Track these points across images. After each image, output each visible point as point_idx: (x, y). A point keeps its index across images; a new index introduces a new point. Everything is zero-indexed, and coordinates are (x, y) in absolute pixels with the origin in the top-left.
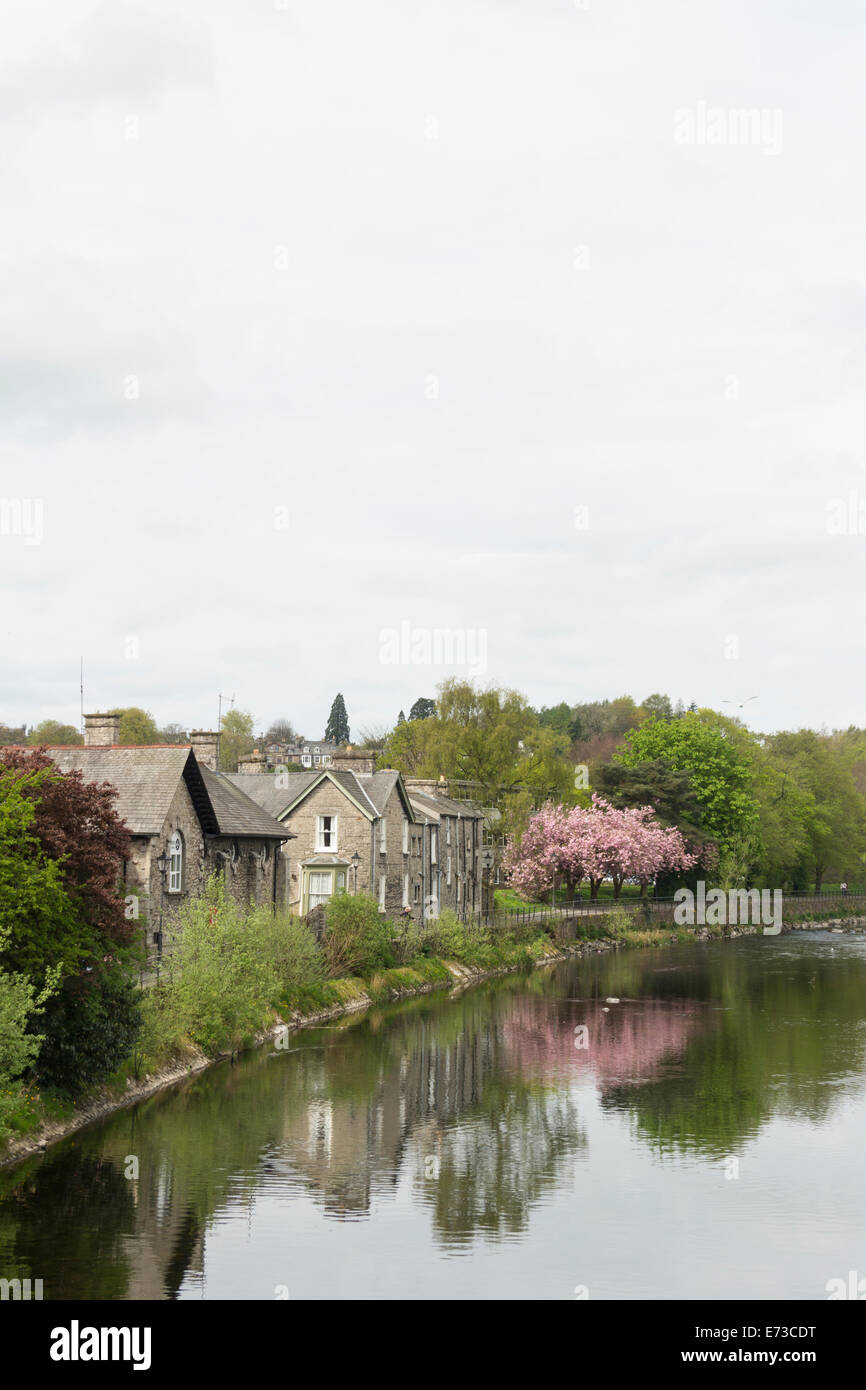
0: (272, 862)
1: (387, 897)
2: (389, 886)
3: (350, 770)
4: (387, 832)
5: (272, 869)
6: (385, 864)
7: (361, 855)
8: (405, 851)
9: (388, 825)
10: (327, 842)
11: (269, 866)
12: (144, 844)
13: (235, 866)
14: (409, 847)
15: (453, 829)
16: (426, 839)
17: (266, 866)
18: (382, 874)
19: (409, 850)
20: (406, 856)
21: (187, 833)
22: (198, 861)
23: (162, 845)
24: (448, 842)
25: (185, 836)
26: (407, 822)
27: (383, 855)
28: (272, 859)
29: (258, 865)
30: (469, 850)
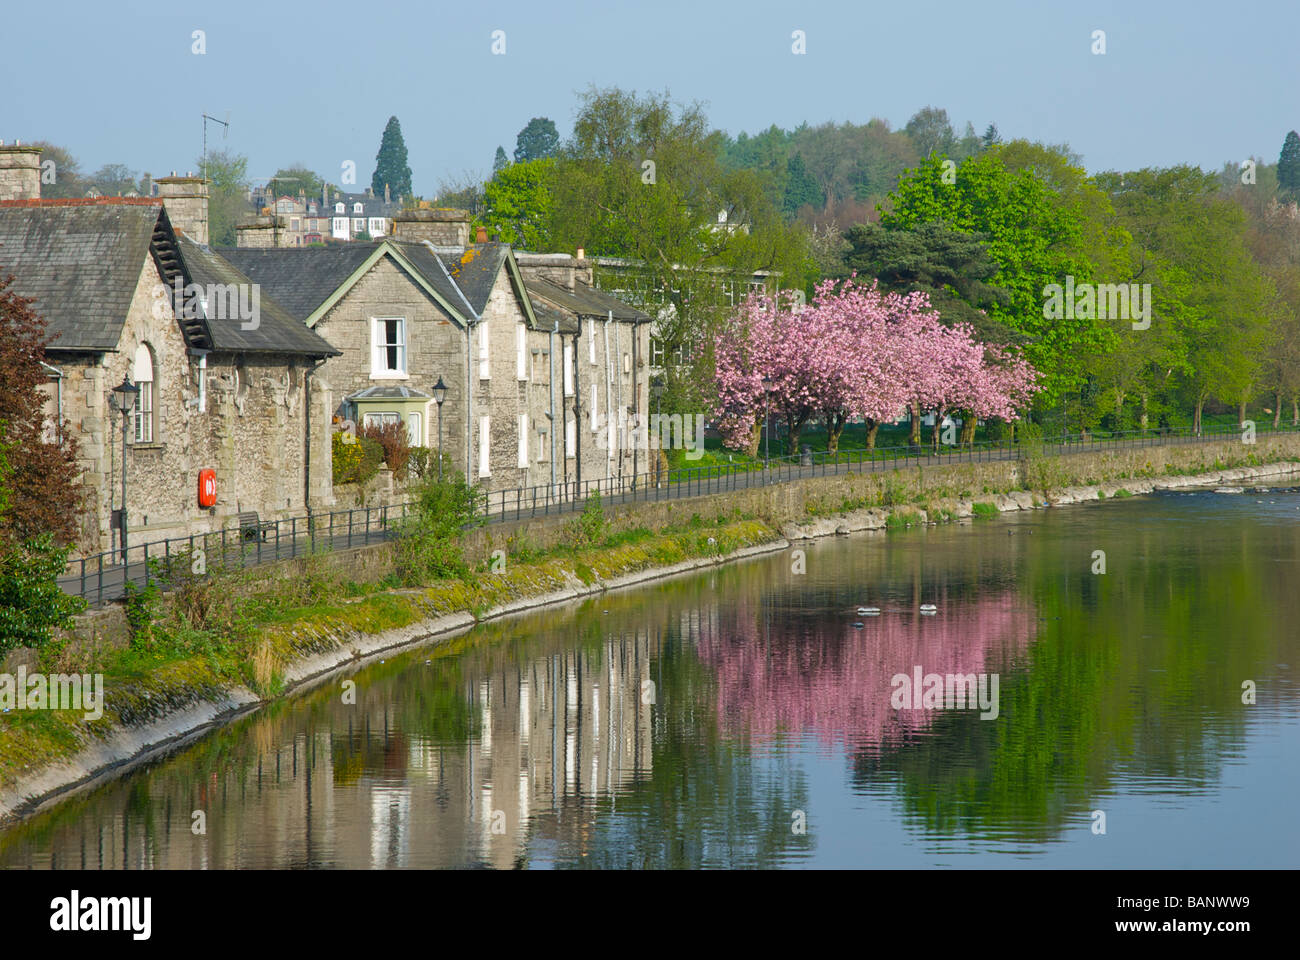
0: (303, 395)
1: (492, 452)
2: (497, 434)
3: (426, 242)
4: (491, 345)
5: (302, 405)
6: (488, 398)
7: (446, 382)
8: (521, 375)
9: (491, 333)
10: (392, 364)
11: (296, 401)
12: (90, 365)
13: (241, 401)
14: (528, 368)
15: (600, 339)
16: (556, 355)
17: (292, 402)
18: (484, 414)
19: (528, 374)
20: (523, 384)
21: (160, 346)
22: (180, 393)
23: (119, 367)
24: (593, 360)
25: (157, 354)
26: (524, 326)
27: (484, 383)
28: (301, 391)
29: (279, 399)
30: (627, 374)
